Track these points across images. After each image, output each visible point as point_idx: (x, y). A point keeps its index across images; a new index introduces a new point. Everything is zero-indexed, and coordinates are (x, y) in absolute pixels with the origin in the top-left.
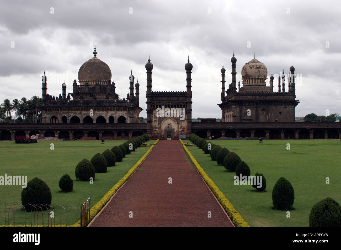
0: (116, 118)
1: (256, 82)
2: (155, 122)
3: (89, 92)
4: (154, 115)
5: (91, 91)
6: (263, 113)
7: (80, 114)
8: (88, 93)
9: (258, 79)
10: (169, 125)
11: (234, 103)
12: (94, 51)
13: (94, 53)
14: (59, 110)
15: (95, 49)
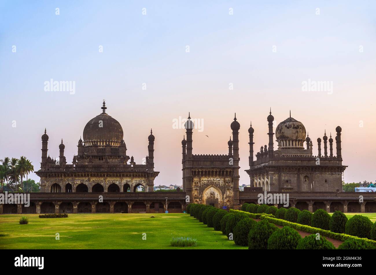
0: (132, 186)
1: (294, 144)
2: (196, 191)
3: (98, 154)
4: (194, 182)
5: (100, 154)
6: (305, 181)
7: (89, 180)
8: (96, 156)
9: (296, 141)
10: (211, 194)
11: (272, 169)
12: (103, 106)
13: (102, 108)
14: (63, 177)
15: (104, 103)
